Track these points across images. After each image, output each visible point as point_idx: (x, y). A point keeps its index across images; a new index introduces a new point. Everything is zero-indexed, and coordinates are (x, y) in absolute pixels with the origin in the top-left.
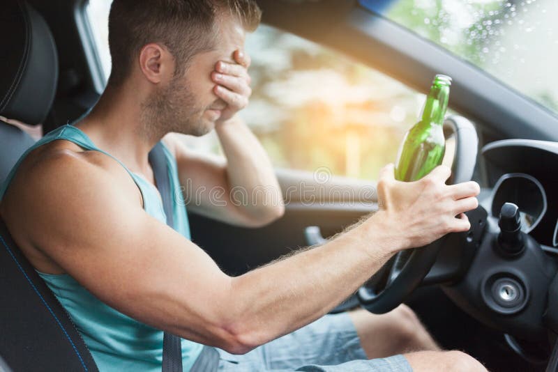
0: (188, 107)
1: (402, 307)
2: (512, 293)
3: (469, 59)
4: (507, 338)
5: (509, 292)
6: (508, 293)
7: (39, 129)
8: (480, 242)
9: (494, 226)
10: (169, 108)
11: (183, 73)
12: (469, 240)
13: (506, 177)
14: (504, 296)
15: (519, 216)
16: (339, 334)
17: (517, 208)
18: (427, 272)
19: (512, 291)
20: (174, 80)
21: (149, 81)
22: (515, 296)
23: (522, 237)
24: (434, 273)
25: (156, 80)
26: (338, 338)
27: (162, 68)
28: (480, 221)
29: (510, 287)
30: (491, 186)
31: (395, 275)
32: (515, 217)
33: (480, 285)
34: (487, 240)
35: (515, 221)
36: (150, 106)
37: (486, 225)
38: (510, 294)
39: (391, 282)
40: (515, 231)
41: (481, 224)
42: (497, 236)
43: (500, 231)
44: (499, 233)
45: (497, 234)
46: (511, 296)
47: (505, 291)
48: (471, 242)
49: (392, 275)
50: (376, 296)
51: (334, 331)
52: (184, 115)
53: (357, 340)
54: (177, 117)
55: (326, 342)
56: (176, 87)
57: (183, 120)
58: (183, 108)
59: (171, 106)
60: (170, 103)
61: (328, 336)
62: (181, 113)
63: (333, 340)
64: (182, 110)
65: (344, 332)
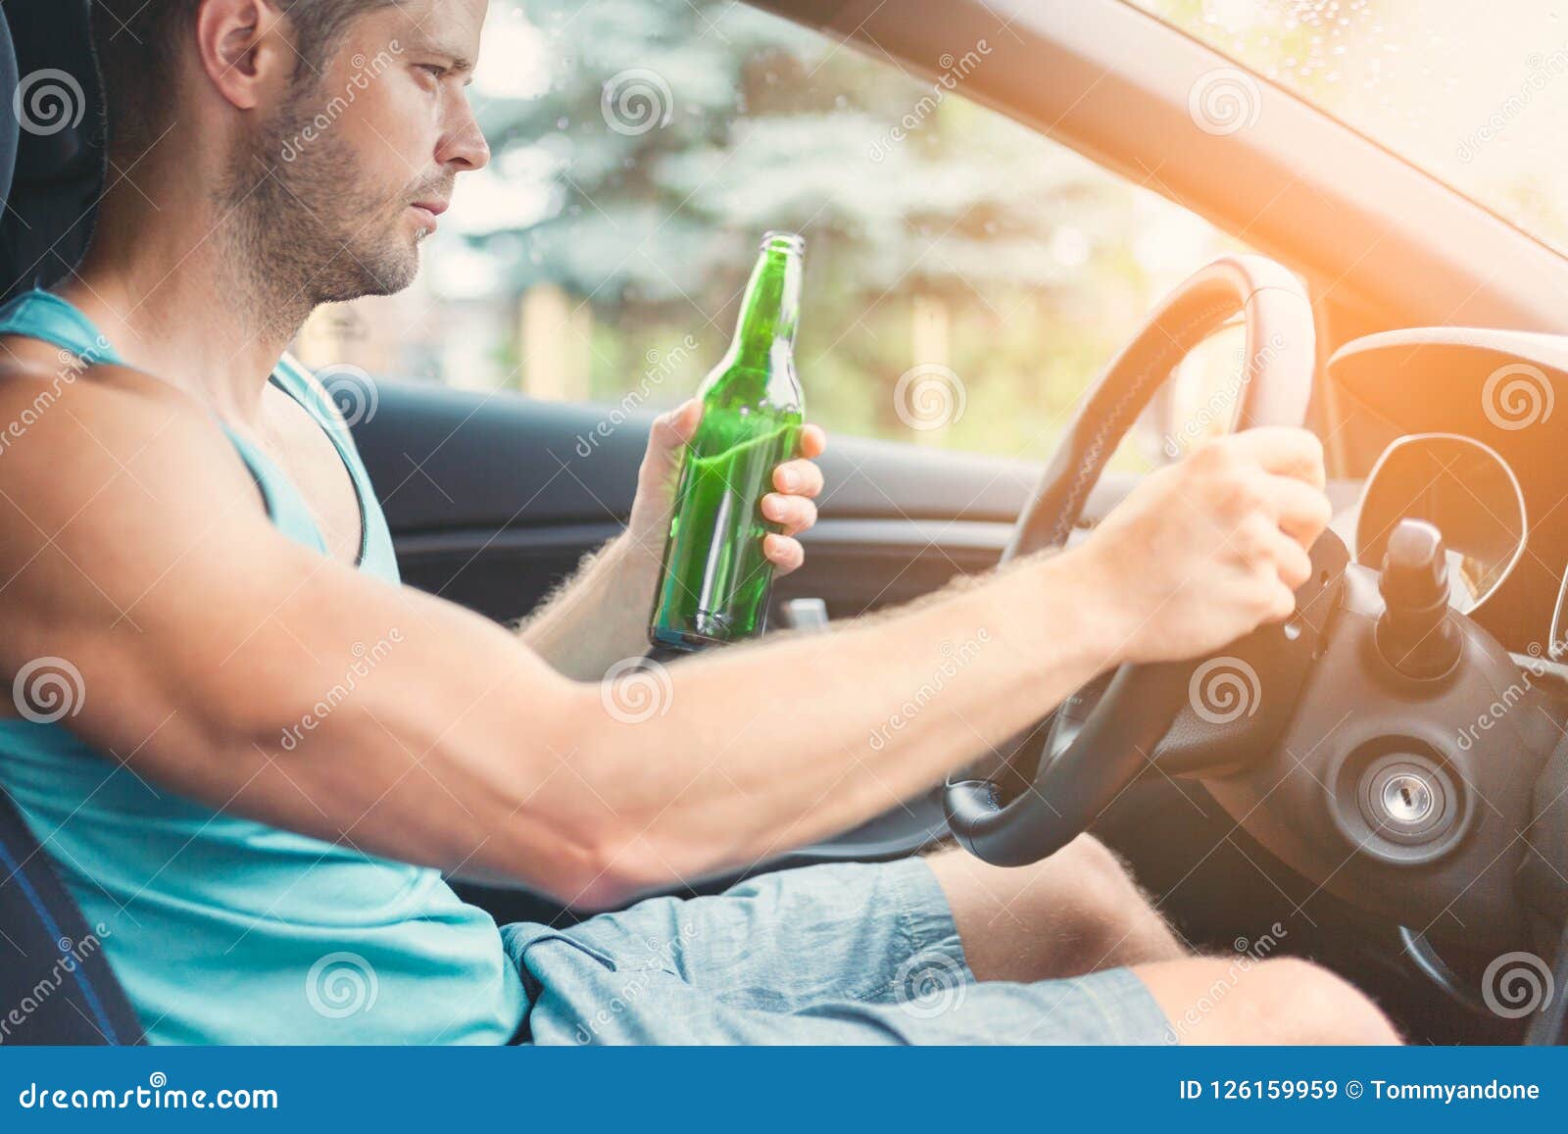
0: (340, 187)
1: (1084, 840)
2: (1422, 800)
4: (1405, 932)
5: (1413, 795)
6: (1408, 802)
8: (1324, 644)
9: (1367, 595)
10: (284, 192)
12: (1292, 631)
13: (1401, 438)
14: (1399, 811)
15: (1442, 561)
16: (899, 921)
17: (1436, 535)
18: (1162, 735)
19: (1422, 793)
20: (295, 97)
21: (229, 102)
22: (1431, 807)
23: (1454, 628)
24: (1182, 735)
25: (248, 101)
26: (897, 934)
27: (264, 60)
28: (1324, 577)
29: (1417, 782)
30: (1359, 473)
31: (1063, 742)
32: (1430, 567)
33: (1322, 775)
34: (1346, 636)
35: (1433, 580)
36: (234, 197)
37: (1343, 590)
38: (1415, 804)
39: (1051, 765)
40: (1431, 608)
41: (1326, 584)
42: (1377, 623)
43: (1385, 608)
44: (1382, 612)
45: (1374, 618)
46: (1420, 807)
47: (1399, 793)
48: (1297, 639)
49: (1051, 745)
50: (1004, 810)
51: (882, 913)
52: (332, 217)
53: (955, 943)
54: (312, 222)
55: (859, 949)
56: (298, 118)
57: (330, 235)
58: (327, 191)
59: (291, 184)
60: (288, 177)
61: (866, 928)
62: (321, 209)
63: (879, 939)
64: (324, 198)
65: (914, 916)
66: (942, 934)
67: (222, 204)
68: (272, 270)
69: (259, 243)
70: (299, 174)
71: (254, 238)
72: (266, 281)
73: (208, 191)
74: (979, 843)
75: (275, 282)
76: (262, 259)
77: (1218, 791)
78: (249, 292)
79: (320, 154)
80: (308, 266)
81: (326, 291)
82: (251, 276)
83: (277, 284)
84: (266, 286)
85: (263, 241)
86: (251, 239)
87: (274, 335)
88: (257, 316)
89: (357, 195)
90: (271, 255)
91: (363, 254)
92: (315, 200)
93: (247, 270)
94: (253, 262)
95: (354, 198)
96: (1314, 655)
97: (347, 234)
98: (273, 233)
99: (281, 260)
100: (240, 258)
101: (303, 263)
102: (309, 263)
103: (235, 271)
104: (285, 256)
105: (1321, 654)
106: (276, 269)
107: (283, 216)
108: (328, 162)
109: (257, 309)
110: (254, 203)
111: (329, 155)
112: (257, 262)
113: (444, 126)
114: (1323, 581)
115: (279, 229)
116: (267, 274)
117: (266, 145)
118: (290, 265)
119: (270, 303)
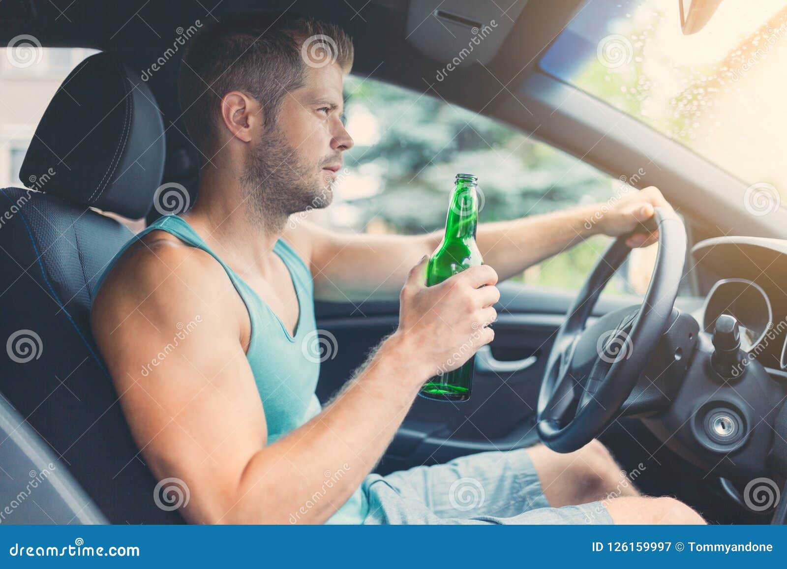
0: (291, 166)
1: (594, 442)
2: (729, 427)
3: (676, 137)
4: (723, 481)
5: (726, 425)
6: (724, 428)
7: (142, 222)
9: (707, 344)
10: (269, 173)
11: (274, 121)
12: (678, 358)
13: (722, 282)
14: (719, 430)
15: (737, 331)
16: (516, 477)
17: (735, 321)
18: (626, 399)
19: (729, 424)
20: (267, 133)
21: (240, 140)
22: (732, 430)
24: (634, 399)
25: (248, 139)
26: (515, 482)
27: (251, 120)
28: (690, 335)
29: (727, 419)
30: (703, 294)
31: (586, 402)
32: (733, 332)
33: (689, 417)
34: (699, 360)
35: (734, 338)
36: (249, 179)
37: (697, 342)
38: (726, 428)
39: (581, 411)
40: (734, 349)
41: (691, 338)
42: (711, 356)
43: (714, 350)
44: (713, 351)
45: (710, 353)
46: (728, 430)
47: (720, 424)
48: (680, 360)
49: (581, 403)
50: (561, 430)
51: (509, 474)
52: (290, 180)
53: (538, 485)
54: (283, 183)
55: (499, 488)
56: (270, 141)
57: (291, 187)
58: (286, 169)
59: (271, 169)
60: (269, 166)
61: (502, 479)
62: (285, 177)
63: (507, 484)
64: (285, 172)
65: (522, 474)
66: (532, 482)
67: (244, 182)
68: (269, 205)
69: (262, 195)
70: (273, 164)
71: (260, 194)
72: (267, 210)
73: (237, 178)
74: (552, 444)
75: (270, 210)
76: (264, 201)
77: (647, 422)
78: (260, 216)
79: (281, 155)
80: (284, 201)
81: (293, 209)
82: (260, 209)
83: (271, 211)
84: (267, 212)
85: (264, 194)
86: (258, 195)
87: (271, 232)
88: (264, 225)
89: (298, 168)
90: (268, 199)
91: (307, 193)
92: (282, 174)
93: (258, 208)
94: (260, 203)
95: (298, 170)
96: (686, 368)
97: (298, 185)
98: (268, 190)
99: (272, 200)
100: (255, 203)
101: (282, 200)
102: (284, 199)
103: (253, 208)
104: (274, 199)
105: (689, 368)
106: (270, 204)
107: (270, 183)
108: (284, 157)
109: (263, 223)
110: (258, 180)
111: (284, 154)
112: (262, 203)
113: (333, 134)
114: (690, 337)
115: (270, 188)
116: (267, 207)
117: (258, 155)
118: (276, 202)
119: (269, 219)
